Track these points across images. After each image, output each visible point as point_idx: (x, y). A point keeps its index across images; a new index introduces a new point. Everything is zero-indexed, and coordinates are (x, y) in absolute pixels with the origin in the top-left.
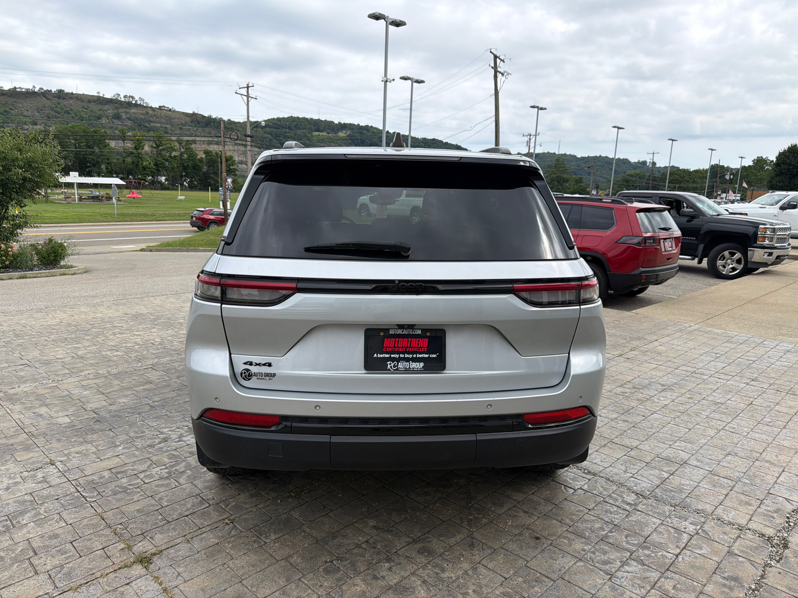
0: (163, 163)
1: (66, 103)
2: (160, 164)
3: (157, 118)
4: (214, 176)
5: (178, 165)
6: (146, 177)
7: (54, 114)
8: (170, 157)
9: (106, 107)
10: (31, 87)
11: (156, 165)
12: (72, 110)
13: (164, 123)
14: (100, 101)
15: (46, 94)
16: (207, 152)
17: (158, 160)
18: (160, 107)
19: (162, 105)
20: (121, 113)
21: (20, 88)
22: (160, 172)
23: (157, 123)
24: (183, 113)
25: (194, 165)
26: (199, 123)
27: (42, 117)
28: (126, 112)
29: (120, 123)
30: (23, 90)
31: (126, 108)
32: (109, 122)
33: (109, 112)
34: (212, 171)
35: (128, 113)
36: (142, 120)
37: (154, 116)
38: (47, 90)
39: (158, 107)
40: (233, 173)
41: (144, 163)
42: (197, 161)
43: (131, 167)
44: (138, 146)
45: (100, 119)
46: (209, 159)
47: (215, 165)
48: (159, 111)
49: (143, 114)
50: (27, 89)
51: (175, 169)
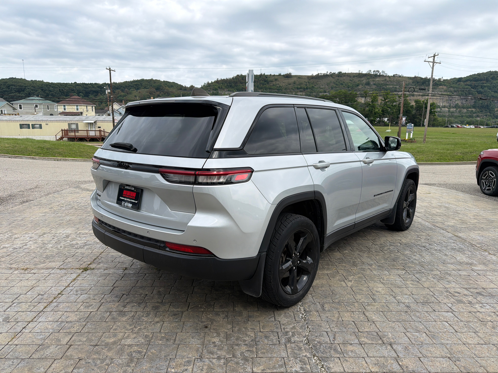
0: (387, 110)
1: (342, 79)
2: (385, 110)
3: (391, 82)
4: (419, 117)
5: (397, 110)
6: (376, 118)
7: (335, 85)
8: (392, 106)
9: (362, 79)
10: (326, 73)
11: (383, 111)
12: (344, 83)
13: (395, 85)
14: (360, 75)
15: (332, 75)
16: (416, 102)
17: (384, 108)
18: (394, 75)
19: (395, 74)
20: (371, 81)
21: (321, 73)
22: (385, 115)
23: (391, 85)
24: (408, 77)
25: (407, 110)
26: (418, 83)
27: (329, 88)
28: (373, 81)
29: (369, 87)
30: (322, 74)
31: (374, 78)
32: (363, 87)
33: (364, 81)
34: (418, 113)
35: (374, 81)
36: (382, 84)
37: (390, 81)
38: (333, 73)
39: (392, 75)
40: (433, 114)
41: (376, 110)
42: (409, 107)
43: (368, 113)
44: (374, 100)
45: (358, 86)
46: (418, 106)
47: (421, 109)
48: (393, 78)
49: (383, 81)
50: (324, 74)
51: (394, 113)
